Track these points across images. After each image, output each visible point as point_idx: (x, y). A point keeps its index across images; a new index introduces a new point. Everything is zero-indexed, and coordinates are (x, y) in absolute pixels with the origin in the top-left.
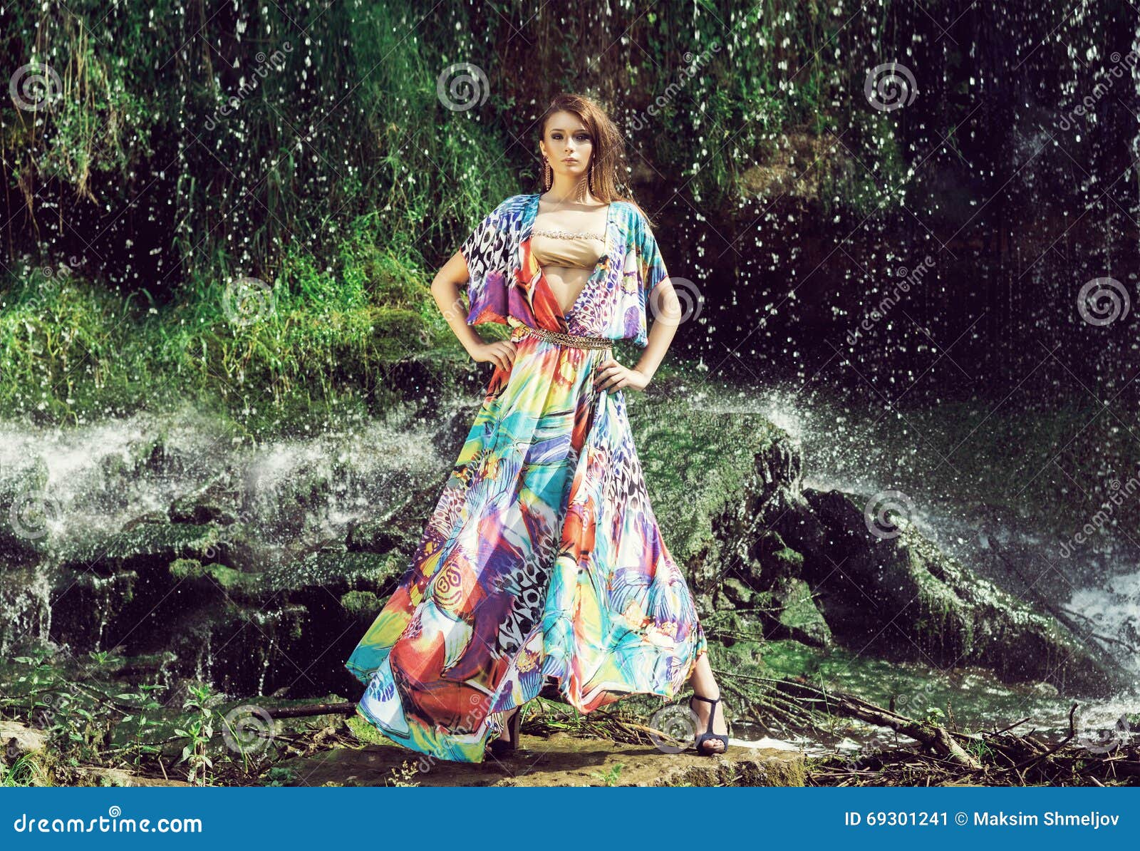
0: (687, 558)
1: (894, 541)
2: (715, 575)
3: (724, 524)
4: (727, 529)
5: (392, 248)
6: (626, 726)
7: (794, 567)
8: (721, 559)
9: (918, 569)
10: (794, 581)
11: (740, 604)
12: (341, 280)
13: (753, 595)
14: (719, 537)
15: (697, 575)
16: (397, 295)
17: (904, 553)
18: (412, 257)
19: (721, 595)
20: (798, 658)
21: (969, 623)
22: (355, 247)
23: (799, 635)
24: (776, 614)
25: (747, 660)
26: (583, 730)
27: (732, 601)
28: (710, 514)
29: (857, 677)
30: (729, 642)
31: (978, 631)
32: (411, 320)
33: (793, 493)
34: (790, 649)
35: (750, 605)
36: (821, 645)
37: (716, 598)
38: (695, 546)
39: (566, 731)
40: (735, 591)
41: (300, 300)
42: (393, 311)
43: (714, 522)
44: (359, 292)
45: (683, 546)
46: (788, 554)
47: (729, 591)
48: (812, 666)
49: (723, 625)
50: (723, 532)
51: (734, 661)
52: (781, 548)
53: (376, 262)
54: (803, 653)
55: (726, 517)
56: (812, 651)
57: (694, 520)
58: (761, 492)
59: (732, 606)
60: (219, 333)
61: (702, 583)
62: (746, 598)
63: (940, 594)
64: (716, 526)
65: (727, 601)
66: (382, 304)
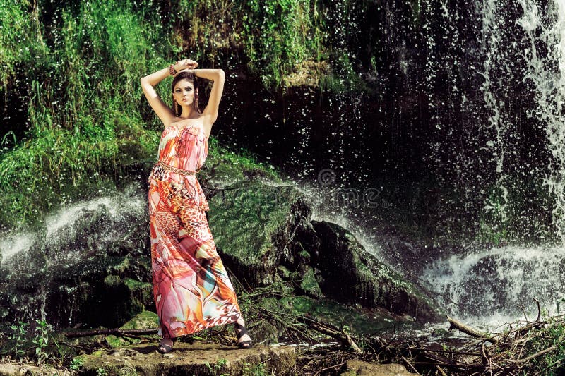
0: (260, 256)
1: (347, 246)
2: (274, 265)
3: (278, 238)
4: (279, 241)
5: (127, 112)
6: (227, 338)
7: (307, 260)
8: (276, 256)
9: (356, 260)
10: (307, 267)
11: (285, 279)
12: (103, 127)
13: (290, 274)
14: (275, 245)
15: (265, 265)
16: (129, 133)
17: (350, 252)
18: (136, 116)
19: (276, 274)
20: (307, 305)
21: (377, 286)
22: (110, 112)
23: (308, 293)
24: (300, 283)
25: (287, 306)
26: (208, 340)
27: (281, 277)
28: (271, 234)
29: (331, 314)
30: (279, 297)
31: (381, 289)
32: (136, 145)
33: (307, 223)
34: (304, 300)
35: (289, 279)
36: (317, 298)
37: (274, 276)
38: (264, 250)
39: (200, 340)
40: (283, 272)
41: (84, 138)
42: (128, 142)
43: (272, 238)
44: (112, 133)
45: (258, 250)
46: (304, 253)
47: (280, 273)
48: (313, 309)
49: (276, 289)
50: (277, 243)
51: (281, 308)
52: (301, 250)
53: (120, 118)
54: (310, 302)
55: (279, 235)
56: (314, 301)
57: (264, 237)
58: (294, 222)
59: (281, 280)
60: (47, 153)
61: (268, 268)
62: (287, 276)
63: (365, 273)
64: (273, 240)
65: (279, 277)
66: (122, 138)
